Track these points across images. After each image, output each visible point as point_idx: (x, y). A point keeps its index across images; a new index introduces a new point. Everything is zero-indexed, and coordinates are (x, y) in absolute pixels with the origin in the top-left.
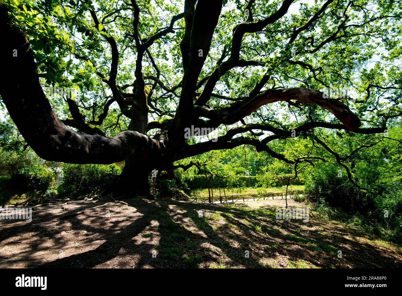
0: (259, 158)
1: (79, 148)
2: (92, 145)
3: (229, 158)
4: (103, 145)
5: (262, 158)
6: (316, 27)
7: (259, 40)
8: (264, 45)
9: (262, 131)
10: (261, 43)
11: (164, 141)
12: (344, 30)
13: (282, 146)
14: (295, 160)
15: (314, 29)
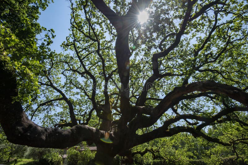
0: (202, 143)
1: (36, 136)
2: (49, 135)
3: (178, 144)
4: (57, 134)
5: (204, 143)
6: (212, 47)
7: (177, 63)
8: (181, 65)
9: (197, 121)
10: (179, 64)
11: (114, 132)
12: (232, 44)
13: (217, 131)
14: (230, 142)
15: (211, 49)
